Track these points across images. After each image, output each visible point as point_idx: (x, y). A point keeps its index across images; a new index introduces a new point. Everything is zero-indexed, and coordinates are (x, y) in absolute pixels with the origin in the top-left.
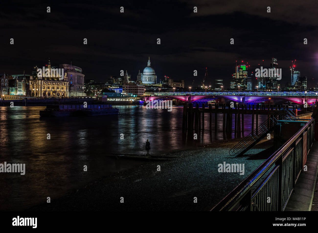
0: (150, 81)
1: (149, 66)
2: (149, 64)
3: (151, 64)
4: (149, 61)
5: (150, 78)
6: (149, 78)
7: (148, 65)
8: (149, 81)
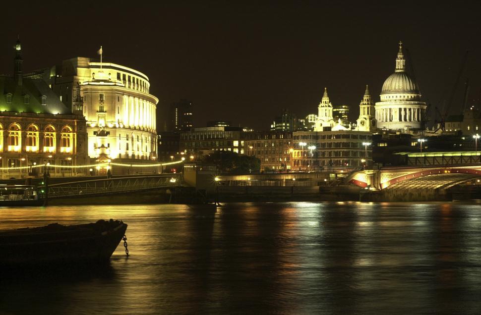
0: (405, 120)
1: (400, 73)
2: (400, 63)
3: (406, 66)
4: (400, 56)
5: (405, 109)
6: (400, 109)
7: (397, 67)
8: (400, 120)
